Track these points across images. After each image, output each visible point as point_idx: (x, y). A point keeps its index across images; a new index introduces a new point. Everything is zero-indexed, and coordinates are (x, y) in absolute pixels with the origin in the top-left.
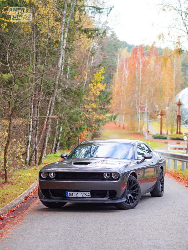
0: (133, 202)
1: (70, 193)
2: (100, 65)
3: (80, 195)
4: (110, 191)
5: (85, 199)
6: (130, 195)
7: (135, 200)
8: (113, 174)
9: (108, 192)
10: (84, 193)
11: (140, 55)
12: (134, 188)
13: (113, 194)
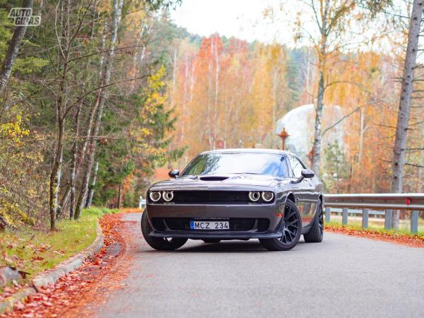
0: (290, 241)
1: (197, 223)
2: (156, 63)
3: (212, 226)
4: (260, 219)
5: (220, 232)
6: (286, 229)
7: (293, 236)
8: (263, 193)
9: (257, 221)
10: (219, 223)
11: (216, 49)
12: (291, 219)
13: (264, 224)
